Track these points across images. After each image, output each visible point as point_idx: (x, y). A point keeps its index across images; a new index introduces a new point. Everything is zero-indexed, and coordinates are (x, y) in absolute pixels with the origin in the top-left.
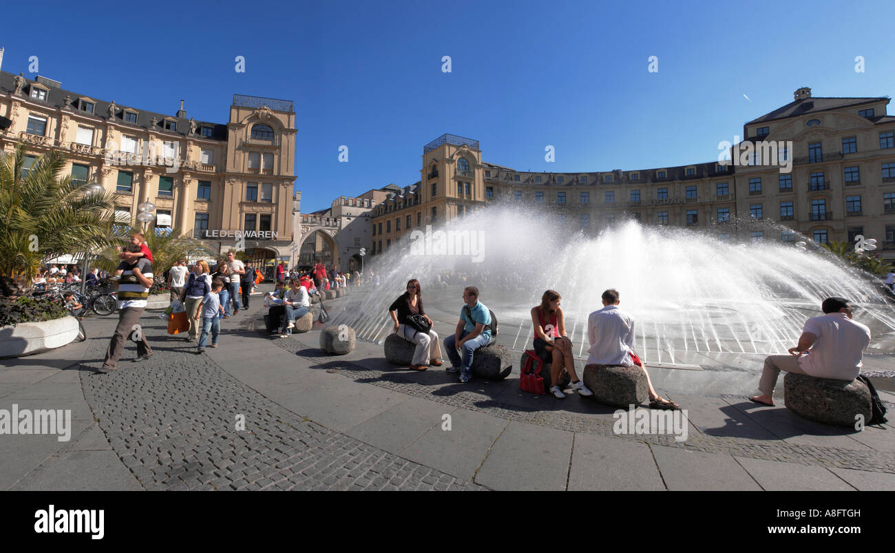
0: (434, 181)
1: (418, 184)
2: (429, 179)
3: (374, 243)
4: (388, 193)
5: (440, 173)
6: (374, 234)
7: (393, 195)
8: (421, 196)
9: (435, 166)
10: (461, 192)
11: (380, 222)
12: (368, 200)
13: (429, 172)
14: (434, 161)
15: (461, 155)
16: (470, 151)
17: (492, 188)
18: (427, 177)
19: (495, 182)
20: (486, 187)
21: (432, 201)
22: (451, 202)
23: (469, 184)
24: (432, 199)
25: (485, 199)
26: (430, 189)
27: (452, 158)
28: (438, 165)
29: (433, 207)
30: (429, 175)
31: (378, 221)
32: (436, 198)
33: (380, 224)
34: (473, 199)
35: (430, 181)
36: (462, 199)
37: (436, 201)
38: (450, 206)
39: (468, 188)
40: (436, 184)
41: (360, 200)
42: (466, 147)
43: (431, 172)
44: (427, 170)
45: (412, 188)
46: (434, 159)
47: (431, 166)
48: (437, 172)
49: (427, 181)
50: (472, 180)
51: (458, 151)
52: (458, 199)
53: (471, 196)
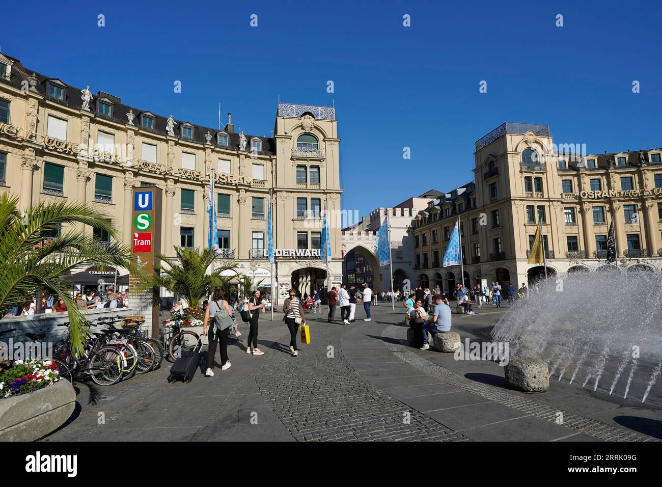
0: (491, 181)
1: (469, 186)
2: (485, 179)
3: (418, 256)
4: (429, 200)
5: (501, 170)
6: (417, 246)
7: (437, 202)
8: (474, 199)
9: (493, 162)
10: (529, 189)
11: (423, 233)
12: (408, 209)
13: (486, 170)
14: (491, 157)
15: (527, 144)
16: (538, 138)
17: (571, 181)
18: (483, 176)
19: (574, 173)
20: (562, 180)
21: (491, 203)
22: (518, 202)
23: (539, 180)
24: (491, 200)
25: (561, 194)
26: (487, 190)
27: (516, 150)
28: (496, 160)
29: (493, 210)
30: (485, 174)
31: (421, 232)
32: (497, 199)
33: (423, 235)
34: (546, 196)
35: (487, 181)
36: (532, 197)
37: (497, 203)
38: (517, 206)
39: (538, 184)
40: (495, 183)
41: (400, 209)
42: (532, 133)
43: (487, 171)
44: (481, 168)
45: (461, 191)
46: (491, 155)
47: (488, 163)
48: (497, 169)
49: (482, 181)
50: (543, 173)
51: (523, 141)
52: (527, 198)
53: (543, 192)
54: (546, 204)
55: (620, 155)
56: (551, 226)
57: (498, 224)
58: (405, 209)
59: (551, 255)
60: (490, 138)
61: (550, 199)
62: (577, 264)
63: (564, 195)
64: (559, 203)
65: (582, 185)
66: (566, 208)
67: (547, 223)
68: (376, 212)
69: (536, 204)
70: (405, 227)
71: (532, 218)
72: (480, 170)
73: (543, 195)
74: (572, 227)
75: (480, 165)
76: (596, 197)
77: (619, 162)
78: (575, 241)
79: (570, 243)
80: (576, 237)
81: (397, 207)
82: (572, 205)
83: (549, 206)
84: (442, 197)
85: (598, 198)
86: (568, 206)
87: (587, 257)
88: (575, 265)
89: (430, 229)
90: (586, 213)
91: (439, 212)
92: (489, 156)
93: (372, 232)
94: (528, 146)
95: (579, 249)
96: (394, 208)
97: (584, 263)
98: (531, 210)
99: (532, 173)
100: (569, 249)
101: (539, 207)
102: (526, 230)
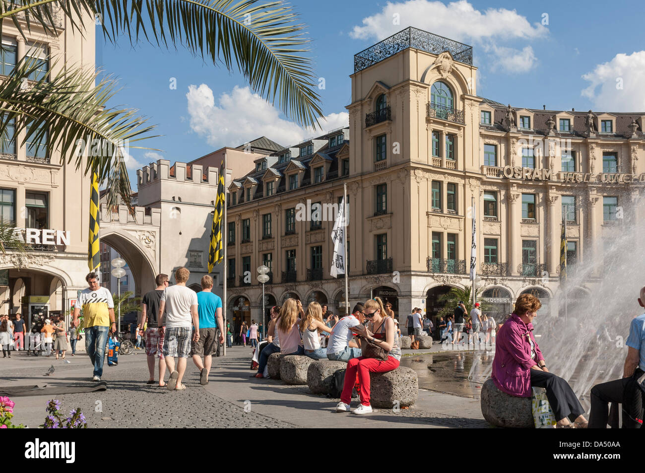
0: (379, 130)
2: (368, 125)
4: (258, 156)
5: (396, 112)
7: (272, 161)
8: (346, 161)
9: (384, 95)
10: (438, 152)
11: (244, 217)
12: (216, 169)
13: (369, 109)
14: (380, 86)
15: (440, 73)
16: (456, 65)
17: (496, 146)
18: (364, 120)
19: (503, 134)
20: (485, 144)
21: (376, 171)
22: (420, 173)
23: (452, 137)
24: (376, 166)
25: (482, 168)
26: (370, 145)
27: (423, 80)
28: (389, 94)
29: (377, 183)
30: (368, 116)
31: (240, 215)
32: (385, 163)
33: (244, 221)
34: (460, 168)
35: (370, 131)
36: (441, 167)
37: (386, 171)
38: (419, 180)
39: (450, 146)
40: (385, 135)
41: (201, 167)
42: (449, 56)
43: (372, 111)
44: (362, 105)
45: (318, 146)
46: (380, 82)
47: (374, 96)
48: (389, 109)
49: (362, 129)
50: (459, 128)
51: (434, 66)
52: (433, 167)
53: (457, 161)
54: (460, 182)
55: (564, 115)
56: (465, 219)
57: (384, 208)
58: (210, 168)
59: (461, 267)
60: (381, 52)
61: (467, 174)
62: (495, 283)
63: (485, 169)
64: (478, 183)
65: (512, 156)
66: (486, 192)
67: (460, 214)
68: (152, 168)
69: (446, 180)
70: (210, 203)
71: (437, 203)
72: (359, 108)
73: (456, 165)
74: (492, 223)
75: (359, 98)
76: (525, 177)
77: (563, 126)
78: (494, 247)
79: (488, 250)
80: (496, 240)
81: (197, 162)
82: (495, 188)
83: (464, 186)
84: (282, 154)
85: (527, 180)
86: (489, 188)
87: (509, 274)
88: (491, 285)
89: (258, 211)
90: (514, 202)
91: (277, 179)
92: (377, 84)
93: (143, 209)
94: (440, 77)
95: (499, 261)
96: (190, 165)
97: (505, 283)
98: (437, 190)
99: (444, 124)
100: (487, 259)
101: (449, 184)
102: (428, 223)
